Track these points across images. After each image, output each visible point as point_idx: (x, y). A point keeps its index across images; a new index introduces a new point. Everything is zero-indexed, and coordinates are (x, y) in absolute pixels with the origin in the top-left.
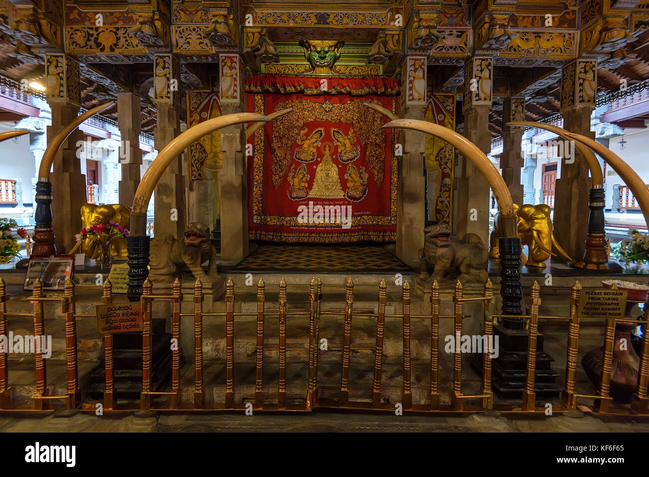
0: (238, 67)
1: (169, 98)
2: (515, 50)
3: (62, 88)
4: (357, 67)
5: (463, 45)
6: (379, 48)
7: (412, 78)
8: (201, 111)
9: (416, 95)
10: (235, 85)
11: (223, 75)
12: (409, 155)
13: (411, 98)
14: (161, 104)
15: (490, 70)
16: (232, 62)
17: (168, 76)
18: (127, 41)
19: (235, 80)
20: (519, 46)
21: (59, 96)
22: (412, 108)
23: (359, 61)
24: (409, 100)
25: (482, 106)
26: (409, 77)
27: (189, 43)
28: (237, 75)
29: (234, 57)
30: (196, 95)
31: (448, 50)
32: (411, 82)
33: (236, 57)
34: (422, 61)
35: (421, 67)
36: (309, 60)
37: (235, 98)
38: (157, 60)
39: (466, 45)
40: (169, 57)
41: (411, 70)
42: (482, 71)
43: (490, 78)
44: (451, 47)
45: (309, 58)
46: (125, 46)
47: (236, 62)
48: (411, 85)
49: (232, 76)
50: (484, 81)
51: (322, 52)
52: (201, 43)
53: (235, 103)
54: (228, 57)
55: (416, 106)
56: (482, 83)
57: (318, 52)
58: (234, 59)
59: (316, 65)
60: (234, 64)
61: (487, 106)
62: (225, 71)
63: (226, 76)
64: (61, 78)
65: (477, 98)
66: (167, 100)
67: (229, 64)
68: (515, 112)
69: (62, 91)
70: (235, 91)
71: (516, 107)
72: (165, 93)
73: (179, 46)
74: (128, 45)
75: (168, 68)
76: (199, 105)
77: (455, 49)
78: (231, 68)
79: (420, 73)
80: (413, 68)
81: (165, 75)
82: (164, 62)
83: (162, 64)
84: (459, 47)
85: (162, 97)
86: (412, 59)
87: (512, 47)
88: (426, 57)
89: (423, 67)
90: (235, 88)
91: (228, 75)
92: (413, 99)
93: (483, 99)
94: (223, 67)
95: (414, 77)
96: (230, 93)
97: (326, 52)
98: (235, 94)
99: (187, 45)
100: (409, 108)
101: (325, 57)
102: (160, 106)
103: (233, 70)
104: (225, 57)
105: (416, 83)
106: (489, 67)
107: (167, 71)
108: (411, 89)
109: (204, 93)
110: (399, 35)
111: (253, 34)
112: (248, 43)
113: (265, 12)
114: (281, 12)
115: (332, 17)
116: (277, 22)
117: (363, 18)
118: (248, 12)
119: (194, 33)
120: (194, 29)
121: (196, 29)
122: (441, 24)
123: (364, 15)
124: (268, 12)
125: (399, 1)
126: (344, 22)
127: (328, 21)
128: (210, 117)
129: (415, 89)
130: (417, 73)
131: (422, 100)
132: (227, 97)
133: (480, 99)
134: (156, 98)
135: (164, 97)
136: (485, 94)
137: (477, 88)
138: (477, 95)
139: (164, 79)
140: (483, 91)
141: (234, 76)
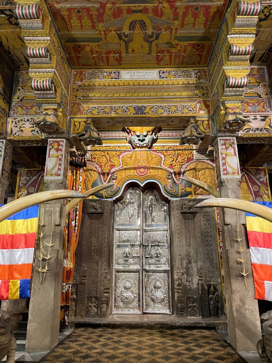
0: (64, 149)
4: (173, 147)
5: (268, 127)
6: (191, 131)
8: (29, 187)
9: (230, 170)
10: (60, 165)
11: (49, 156)
12: (229, 226)
13: (225, 172)
16: (59, 145)
19: (60, 160)
22: (228, 181)
23: (174, 142)
24: (224, 174)
26: (222, 154)
27: (22, 131)
28: (62, 156)
29: (61, 141)
30: (27, 173)
32: (224, 159)
33: (63, 141)
34: (232, 141)
35: (231, 146)
36: (130, 142)
37: (59, 175)
39: (270, 127)
40: (3, 142)
41: (222, 149)
44: (257, 129)
45: (130, 141)
47: (62, 146)
48: (224, 161)
49: (58, 157)
51: (141, 136)
52: (32, 131)
53: (58, 180)
54: (56, 142)
55: (233, 180)
57: (138, 136)
58: (61, 143)
59: (136, 146)
60: (60, 147)
62: (51, 152)
63: (52, 157)
67: (56, 147)
70: (59, 169)
73: (13, 133)
76: (28, 181)
77: (261, 131)
78: (57, 150)
79: (231, 151)
80: (224, 147)
84: (265, 128)
86: (223, 140)
88: (235, 138)
89: (233, 145)
90: (60, 167)
91: (54, 156)
92: (227, 174)
94: (50, 149)
95: (226, 155)
96: (54, 172)
97: (146, 136)
98: (59, 172)
100: (224, 181)
101: (144, 140)
103: (59, 152)
104: (53, 141)
105: (228, 159)
108: (224, 164)
109: (34, 171)
110: (208, 121)
111: (80, 123)
112: (74, 130)
113: (91, 106)
114: (105, 106)
115: (148, 109)
116: (101, 114)
117: (175, 109)
118: (76, 106)
119: (28, 123)
120: (28, 120)
121: (30, 120)
122: (246, 111)
123: (176, 106)
124: (94, 106)
125: (205, 95)
126: (159, 112)
127: (145, 112)
128: (37, 191)
129: (228, 164)
130: (228, 151)
131: (236, 174)
132: (51, 175)
141: (60, 157)
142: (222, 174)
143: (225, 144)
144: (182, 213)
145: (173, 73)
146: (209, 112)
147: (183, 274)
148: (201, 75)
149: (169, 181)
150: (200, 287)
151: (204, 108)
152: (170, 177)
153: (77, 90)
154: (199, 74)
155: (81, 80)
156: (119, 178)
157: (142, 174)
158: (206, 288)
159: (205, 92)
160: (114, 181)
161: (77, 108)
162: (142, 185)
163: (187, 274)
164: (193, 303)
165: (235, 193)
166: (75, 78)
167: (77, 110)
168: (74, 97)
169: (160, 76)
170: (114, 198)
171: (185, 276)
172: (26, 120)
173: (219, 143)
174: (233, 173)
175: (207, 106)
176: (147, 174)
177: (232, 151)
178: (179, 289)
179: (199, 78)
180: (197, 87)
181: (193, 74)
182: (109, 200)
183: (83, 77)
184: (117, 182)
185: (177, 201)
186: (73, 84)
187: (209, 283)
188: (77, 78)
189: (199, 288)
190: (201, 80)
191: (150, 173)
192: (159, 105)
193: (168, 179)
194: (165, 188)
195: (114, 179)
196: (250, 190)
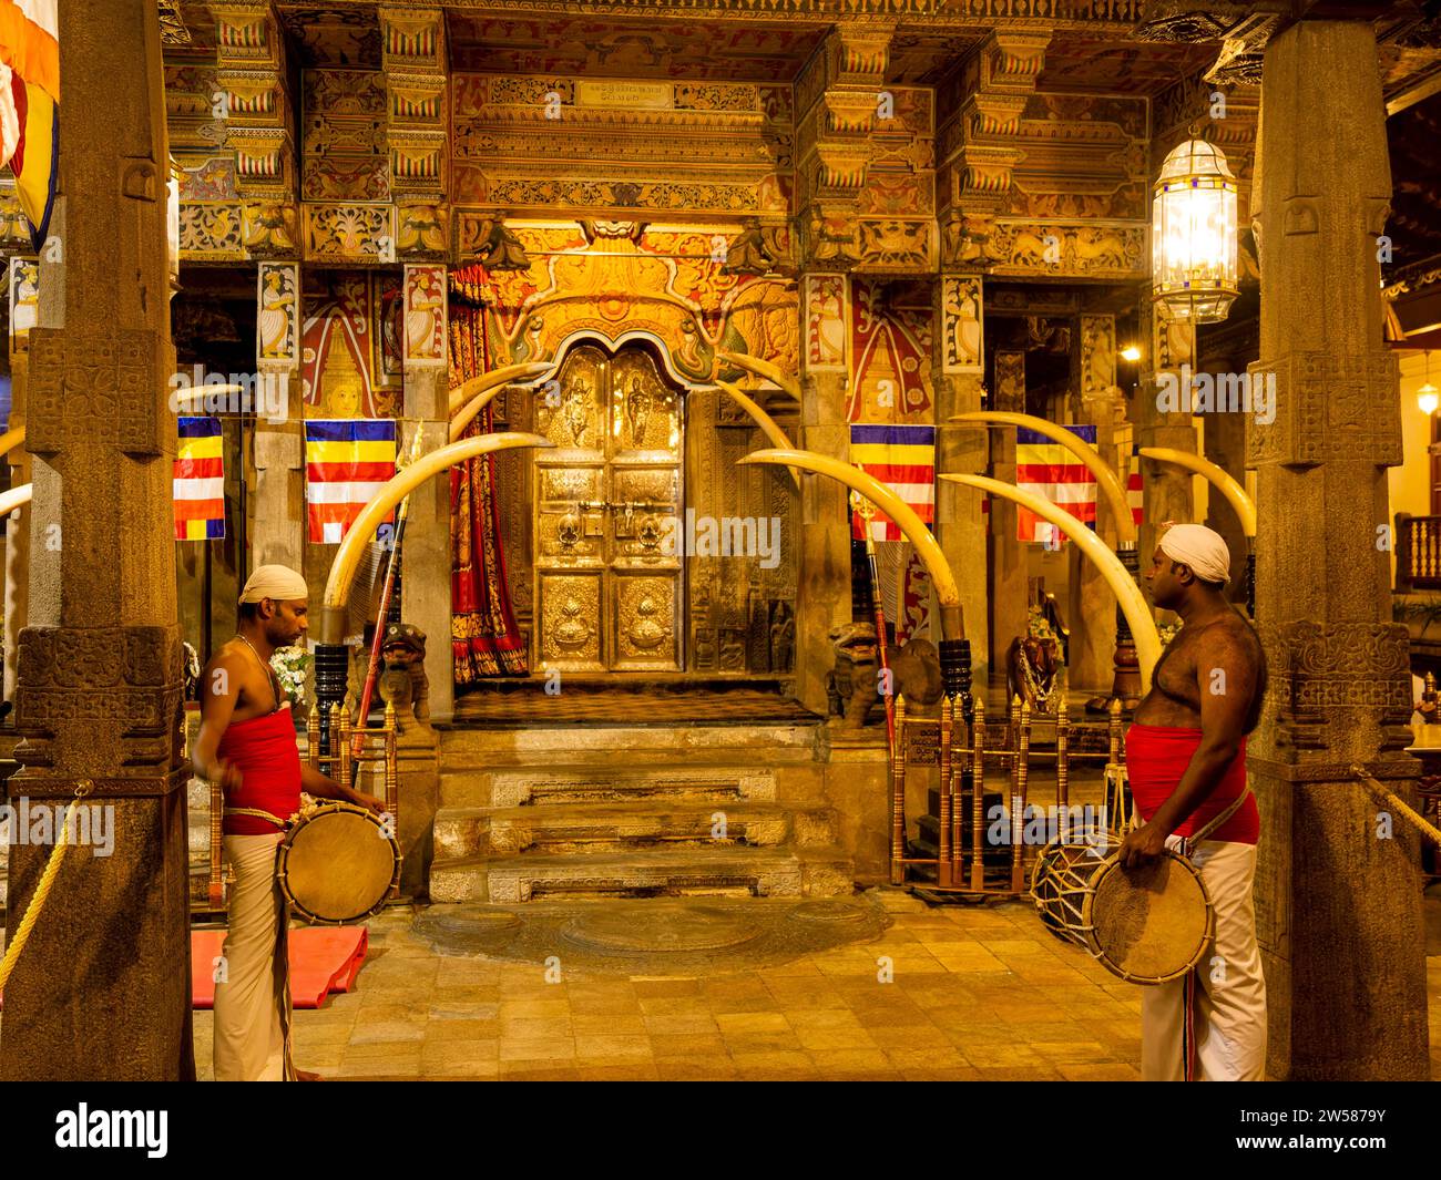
0: (443, 290)
1: (291, 355)
2: (1025, 261)
4: (701, 237)
5: (919, 251)
6: (746, 253)
7: (816, 317)
9: (825, 352)
10: (438, 330)
11: (411, 308)
12: (814, 476)
13: (815, 357)
14: (272, 368)
15: (976, 302)
16: (432, 280)
17: (289, 308)
18: (201, 233)
19: (438, 317)
20: (1033, 254)
22: (819, 378)
24: (813, 362)
25: (963, 376)
26: (811, 314)
27: (338, 240)
28: (441, 307)
29: (435, 270)
31: (890, 260)
32: (815, 325)
33: (441, 270)
34: (837, 282)
35: (835, 295)
37: (438, 355)
38: (265, 274)
39: (925, 250)
40: (292, 268)
41: (814, 301)
42: (959, 303)
43: (977, 318)
44: (895, 255)
46: (197, 244)
47: (439, 281)
49: (432, 309)
50: (966, 325)
52: (364, 241)
53: (437, 367)
54: (423, 270)
55: (828, 375)
56: (960, 328)
58: (437, 275)
60: (435, 285)
61: (974, 375)
62: (415, 299)
63: (417, 309)
65: (952, 359)
66: (287, 361)
67: (424, 284)
70: (438, 342)
71: (1094, 337)
72: (282, 343)
73: (318, 246)
74: (202, 242)
75: (290, 291)
77: (902, 260)
78: (429, 292)
79: (833, 307)
80: (817, 297)
81: (283, 307)
82: (282, 279)
83: (276, 283)
84: (912, 254)
85: (275, 354)
86: (817, 278)
87: (1019, 255)
88: (843, 276)
89: (839, 293)
90: (438, 335)
91: (422, 307)
92: (819, 361)
93: (964, 362)
94: (411, 290)
95: (821, 316)
96: (427, 345)
98: (438, 348)
99: (336, 244)
100: (812, 378)
102: (271, 372)
103: (434, 298)
104: (417, 270)
105: (825, 326)
106: (975, 296)
107: (287, 297)
108: (815, 338)
110: (787, 228)
111: (479, 223)
112: (466, 241)
113: (506, 178)
114: (539, 179)
115: (646, 191)
116: (531, 200)
117: (711, 195)
118: (468, 179)
119: (350, 220)
120: (351, 213)
121: (356, 212)
122: (874, 209)
123: (712, 188)
124: (511, 178)
125: (785, 160)
126: (672, 203)
127: (638, 199)
128: (323, 361)
129: (823, 338)
130: (826, 307)
131: (839, 363)
132: (420, 355)
133: (958, 362)
134: (262, 356)
135: (280, 355)
136: (968, 351)
137: (952, 339)
138: (952, 353)
139: (280, 315)
140: (964, 346)
141: (436, 310)
142: (807, 361)
143: (819, 290)
144: (718, 427)
145: (709, 95)
146: (790, 208)
147: (713, 577)
148: (778, 105)
149: (689, 337)
150: (752, 607)
151: (778, 196)
152: (691, 327)
153: (468, 131)
154: (772, 100)
155: (478, 104)
156: (549, 326)
157: (613, 318)
158: (767, 608)
159: (783, 153)
160: (535, 334)
161: (470, 183)
162: (613, 348)
163: (724, 578)
164: (733, 642)
165: (832, 405)
166: (460, 96)
167: (471, 187)
168: (462, 152)
169: (677, 102)
170: (535, 384)
171: (719, 582)
172: (345, 211)
173: (807, 287)
174: (833, 361)
175: (786, 192)
176: (629, 318)
177: (835, 308)
178: (703, 612)
179: (772, 113)
180: (768, 135)
181: (758, 101)
182: (523, 386)
183: (483, 96)
184: (544, 338)
185: (706, 395)
186: (457, 113)
187: (772, 597)
188: (466, 96)
189: (748, 609)
190: (777, 119)
191: (637, 313)
192: (673, 182)
193: (687, 332)
194: (675, 357)
195: (533, 329)
196: (896, 371)
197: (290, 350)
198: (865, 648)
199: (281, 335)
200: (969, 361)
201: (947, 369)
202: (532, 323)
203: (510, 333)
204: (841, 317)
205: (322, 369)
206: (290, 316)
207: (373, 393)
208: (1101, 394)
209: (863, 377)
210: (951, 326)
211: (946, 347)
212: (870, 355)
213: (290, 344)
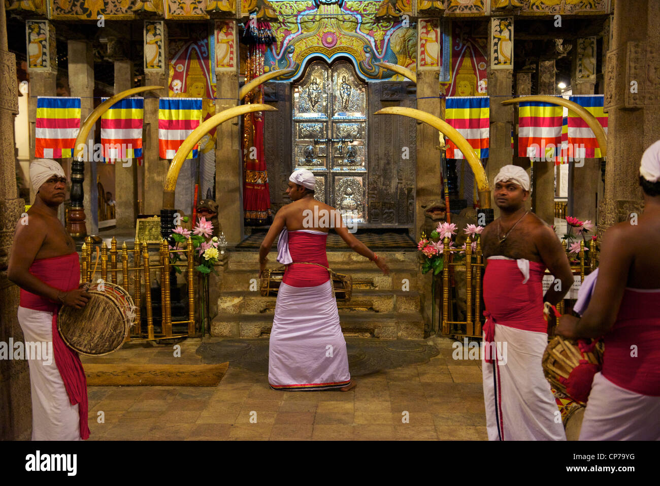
0: (234, 33)
1: (160, 67)
2: (537, 7)
3: (44, 57)
5: (479, 4)
6: (388, 7)
7: (424, 42)
9: (428, 60)
10: (232, 53)
11: (218, 42)
12: (422, 124)
13: (423, 63)
14: (152, 74)
15: (510, 30)
17: (159, 43)
18: (116, 6)
20: (542, 3)
21: (42, 65)
22: (425, 74)
24: (422, 65)
25: (502, 70)
26: (421, 39)
27: (182, 8)
28: (233, 41)
31: (463, 9)
32: (423, 45)
33: (233, 22)
34: (435, 22)
35: (433, 29)
37: (231, 66)
39: (482, 3)
40: (160, 23)
41: (423, 33)
42: (501, 31)
43: (510, 39)
44: (466, 7)
46: (114, 11)
48: (423, 49)
49: (228, 42)
50: (504, 43)
52: (195, 8)
53: (231, 72)
55: (430, 72)
56: (501, 45)
60: (230, 30)
61: (508, 70)
62: (220, 37)
63: (221, 42)
64: (44, 47)
65: (496, 62)
66: (158, 70)
67: (225, 29)
68: (583, 55)
69: (45, 61)
70: (231, 59)
71: (584, 49)
72: (156, 61)
73: (172, 11)
74: (116, 11)
75: (159, 35)
76: (174, 56)
77: (470, 9)
78: (227, 34)
79: (432, 36)
80: (424, 31)
81: (156, 42)
82: (155, 28)
83: (152, 31)
84: (475, 6)
85: (153, 66)
86: (424, 21)
87: (534, 4)
90: (232, 55)
91: (223, 41)
92: (425, 64)
93: (502, 62)
94: (218, 33)
95: (426, 41)
96: (226, 61)
98: (232, 62)
99: (181, 10)
100: (421, 73)
102: (151, 75)
103: (230, 37)
105: (428, 46)
106: (509, 27)
107: (158, 38)
108: (423, 53)
112: (245, 6)
128: (187, 71)
129: (427, 53)
130: (429, 36)
131: (435, 65)
132: (223, 66)
133: (499, 63)
134: (147, 67)
135: (155, 67)
136: (505, 57)
137: (496, 51)
138: (496, 58)
139: (155, 46)
140: (503, 54)
141: (230, 43)
142: (419, 65)
143: (425, 27)
144: (382, 101)
147: (379, 176)
149: (368, 55)
150: (399, 191)
152: (369, 49)
156: (297, 51)
157: (329, 46)
158: (406, 192)
160: (291, 55)
162: (330, 61)
163: (385, 178)
164: (389, 209)
165: (431, 87)
170: (292, 80)
171: (382, 179)
173: (419, 26)
174: (432, 64)
176: (337, 46)
177: (434, 36)
178: (374, 194)
182: (285, 82)
184: (295, 57)
185: (375, 84)
187: (409, 186)
189: (397, 192)
191: (341, 43)
193: (366, 52)
194: (360, 65)
195: (290, 53)
196: (475, 69)
197: (160, 64)
198: (439, 212)
199: (155, 58)
200: (505, 63)
201: (493, 67)
202: (289, 50)
203: (278, 55)
204: (437, 41)
205: (187, 75)
206: (160, 47)
207: (211, 86)
208: (588, 79)
209: (457, 73)
210: (496, 44)
211: (493, 55)
212: (461, 62)
213: (160, 61)
